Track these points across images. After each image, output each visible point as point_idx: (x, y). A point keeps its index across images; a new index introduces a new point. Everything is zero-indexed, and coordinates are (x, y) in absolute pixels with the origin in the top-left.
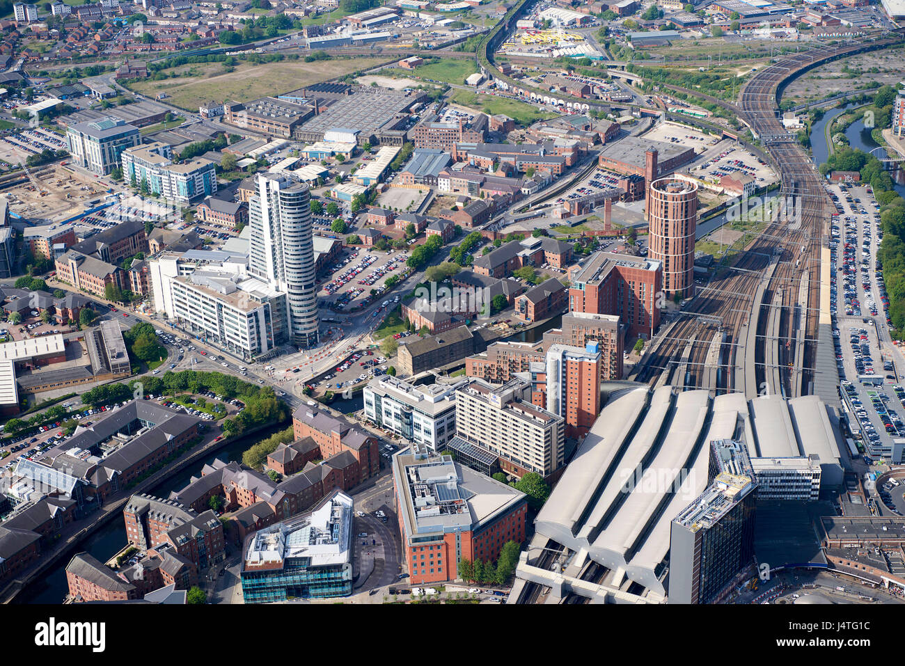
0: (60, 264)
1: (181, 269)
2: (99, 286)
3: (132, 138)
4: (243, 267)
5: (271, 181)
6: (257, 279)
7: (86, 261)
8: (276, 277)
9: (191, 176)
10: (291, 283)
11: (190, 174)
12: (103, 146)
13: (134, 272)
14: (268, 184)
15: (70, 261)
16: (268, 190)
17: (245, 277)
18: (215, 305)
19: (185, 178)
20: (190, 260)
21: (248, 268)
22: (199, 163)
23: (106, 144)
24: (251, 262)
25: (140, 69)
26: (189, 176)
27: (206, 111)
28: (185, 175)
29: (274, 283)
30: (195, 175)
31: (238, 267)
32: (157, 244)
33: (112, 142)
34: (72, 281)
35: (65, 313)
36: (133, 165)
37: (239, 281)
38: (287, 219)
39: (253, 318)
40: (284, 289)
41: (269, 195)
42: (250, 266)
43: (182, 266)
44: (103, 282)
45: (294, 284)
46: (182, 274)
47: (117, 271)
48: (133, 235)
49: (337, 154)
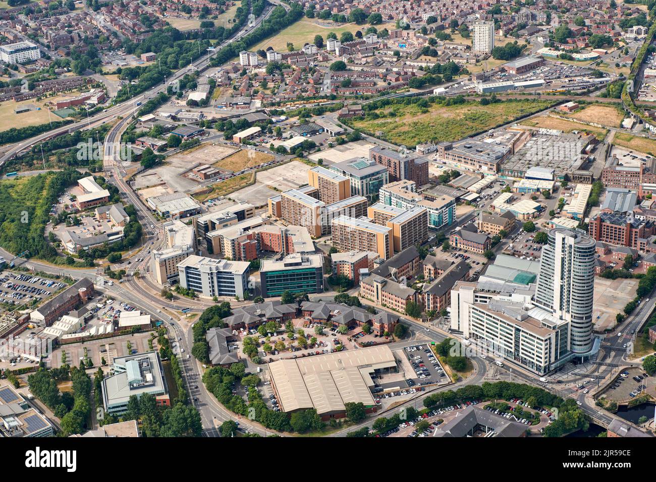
0: (364, 285)
1: (477, 296)
2: (400, 305)
3: (382, 175)
4: (528, 298)
5: (567, 237)
6: (540, 308)
7: (388, 284)
8: (561, 309)
10: (574, 314)
11: (440, 209)
12: (362, 182)
13: (428, 295)
14: (564, 239)
15: (375, 284)
16: (563, 244)
17: (531, 306)
18: (513, 329)
19: (437, 212)
20: (483, 290)
21: (532, 299)
22: (444, 199)
23: (364, 181)
24: (536, 295)
25: (357, 110)
26: (439, 211)
27: (422, 149)
28: (437, 209)
29: (559, 313)
30: (443, 209)
31: (525, 298)
32: (432, 268)
33: (368, 179)
34: (375, 299)
35: (382, 327)
36: (390, 199)
37: (527, 309)
38: (577, 267)
39: (548, 342)
40: (568, 318)
41: (563, 247)
42: (535, 297)
43: (477, 294)
44: (404, 302)
45: (576, 315)
46: (477, 301)
47: (415, 293)
48: (412, 261)
49: (541, 190)
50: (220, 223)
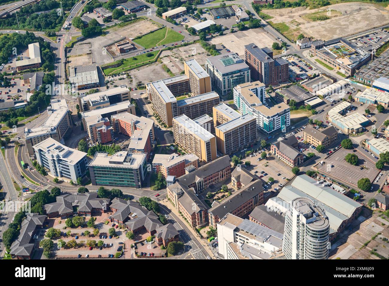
0: (169, 190)
1: (237, 235)
2: (189, 217)
3: (244, 73)
7: (184, 196)
9: (272, 119)
11: (272, 117)
12: (224, 78)
13: (211, 215)
15: (174, 194)
16: (298, 220)
19: (268, 120)
20: (243, 230)
22: (280, 107)
23: (226, 77)
26: (271, 119)
27: (300, 45)
28: (268, 118)
30: (275, 117)
33: (230, 76)
34: (175, 204)
35: (161, 240)
36: (239, 99)
41: (298, 223)
43: (238, 233)
46: (237, 238)
47: (200, 212)
48: (222, 171)
49: (379, 103)
50: (93, 105)
